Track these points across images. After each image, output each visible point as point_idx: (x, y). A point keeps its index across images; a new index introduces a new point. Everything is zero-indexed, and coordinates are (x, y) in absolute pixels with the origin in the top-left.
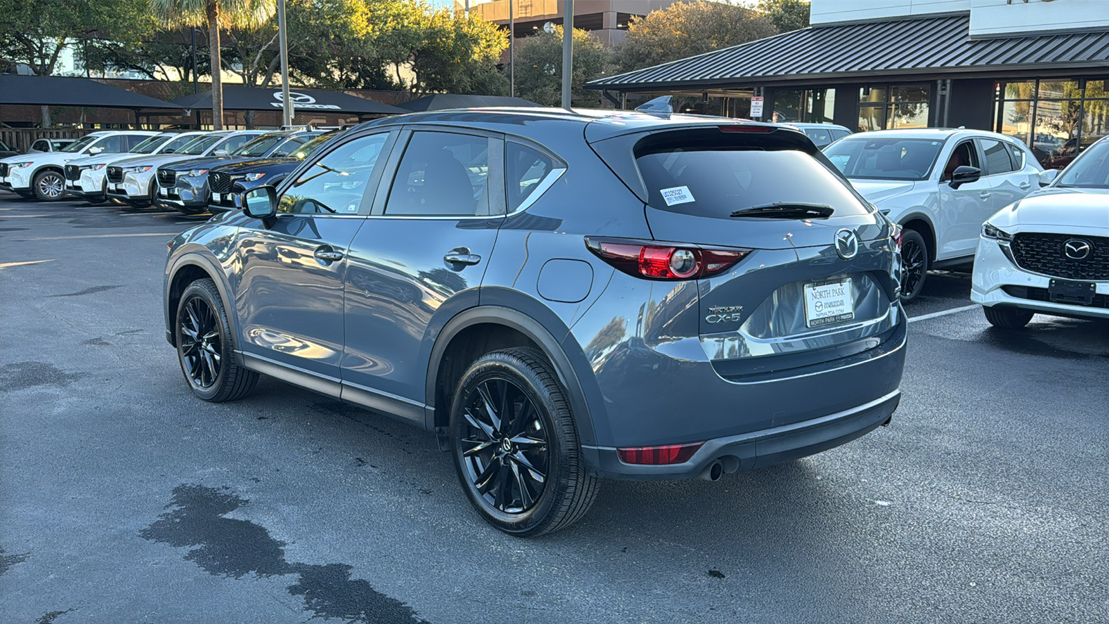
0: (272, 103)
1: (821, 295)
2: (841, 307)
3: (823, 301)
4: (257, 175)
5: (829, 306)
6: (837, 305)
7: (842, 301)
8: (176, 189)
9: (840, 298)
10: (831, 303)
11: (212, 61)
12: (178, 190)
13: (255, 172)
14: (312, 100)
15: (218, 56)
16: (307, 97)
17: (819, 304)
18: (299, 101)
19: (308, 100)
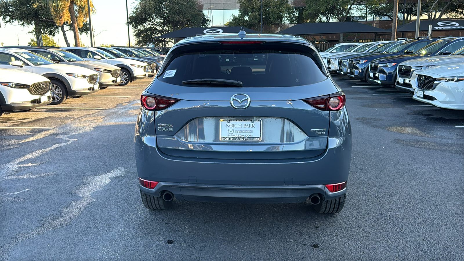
0: (435, 27)
4: (392, 64)
8: (342, 67)
11: (394, 11)
12: (343, 67)
13: (391, 62)
14: (457, 24)
15: (397, 8)
16: (455, 23)
18: (450, 25)
19: (455, 25)
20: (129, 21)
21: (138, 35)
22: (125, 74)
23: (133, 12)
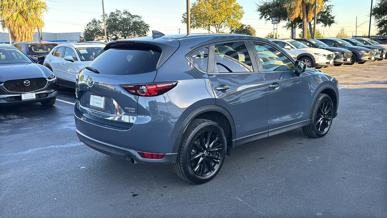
1: (95, 99)
2: (100, 105)
3: (96, 101)
5: (97, 103)
6: (99, 104)
7: (101, 103)
9: (100, 102)
10: (97, 102)
17: (94, 101)
20: (372, 13)
21: (380, 25)
22: (308, 61)
23: (378, 3)
